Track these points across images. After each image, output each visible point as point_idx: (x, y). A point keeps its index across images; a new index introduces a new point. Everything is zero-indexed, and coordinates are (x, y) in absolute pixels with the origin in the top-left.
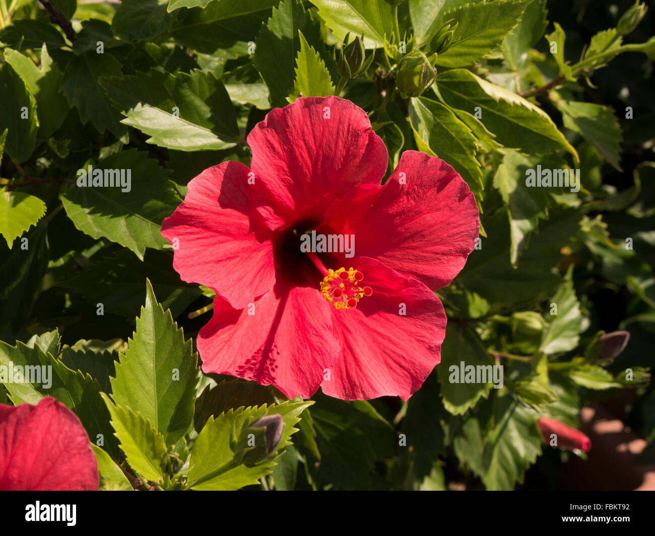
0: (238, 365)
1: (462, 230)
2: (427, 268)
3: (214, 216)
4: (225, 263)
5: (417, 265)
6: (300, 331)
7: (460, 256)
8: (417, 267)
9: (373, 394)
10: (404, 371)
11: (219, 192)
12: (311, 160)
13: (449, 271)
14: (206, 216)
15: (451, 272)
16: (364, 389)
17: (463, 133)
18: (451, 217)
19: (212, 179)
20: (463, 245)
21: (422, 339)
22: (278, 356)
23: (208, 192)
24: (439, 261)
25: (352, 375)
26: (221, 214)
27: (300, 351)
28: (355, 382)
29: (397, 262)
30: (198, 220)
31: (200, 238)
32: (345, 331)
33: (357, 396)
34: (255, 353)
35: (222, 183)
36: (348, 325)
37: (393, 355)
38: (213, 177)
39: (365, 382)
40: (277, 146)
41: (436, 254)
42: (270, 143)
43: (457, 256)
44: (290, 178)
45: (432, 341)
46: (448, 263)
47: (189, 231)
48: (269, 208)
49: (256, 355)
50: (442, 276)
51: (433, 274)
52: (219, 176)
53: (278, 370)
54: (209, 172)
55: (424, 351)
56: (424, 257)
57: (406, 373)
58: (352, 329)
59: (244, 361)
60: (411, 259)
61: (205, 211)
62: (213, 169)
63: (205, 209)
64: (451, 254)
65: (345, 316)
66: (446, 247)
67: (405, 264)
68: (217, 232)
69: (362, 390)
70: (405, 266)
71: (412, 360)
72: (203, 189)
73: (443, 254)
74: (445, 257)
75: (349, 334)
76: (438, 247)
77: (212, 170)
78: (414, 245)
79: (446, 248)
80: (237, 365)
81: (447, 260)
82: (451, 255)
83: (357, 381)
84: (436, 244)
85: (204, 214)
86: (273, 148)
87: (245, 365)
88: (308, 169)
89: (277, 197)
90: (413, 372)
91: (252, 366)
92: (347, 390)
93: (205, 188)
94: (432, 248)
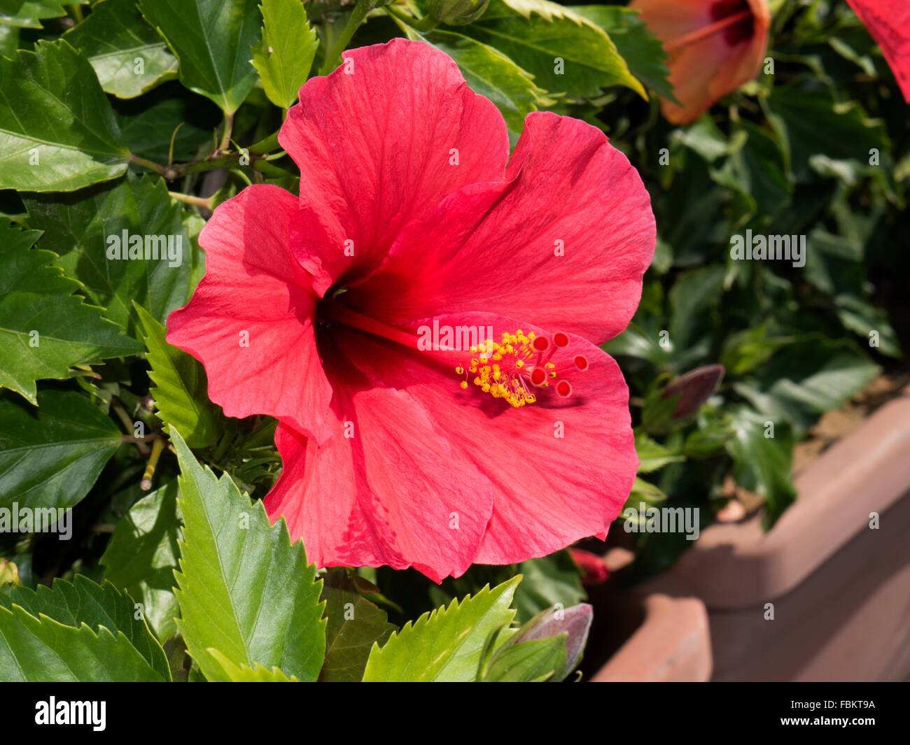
0: (334, 547)
1: (627, 233)
2: (581, 309)
3: (242, 291)
4: (270, 371)
5: (562, 309)
6: (404, 465)
7: (628, 278)
8: (563, 311)
9: (558, 541)
10: (585, 491)
11: (243, 244)
12: (374, 159)
13: (619, 307)
14: (231, 293)
15: (623, 308)
16: (538, 538)
17: (507, 77)
18: (606, 214)
19: (230, 223)
20: (632, 260)
21: (597, 431)
22: (389, 514)
23: (228, 249)
24: (597, 294)
25: (509, 519)
26: (251, 286)
27: (417, 499)
28: (519, 529)
29: (527, 310)
30: (221, 304)
31: (225, 336)
32: (469, 448)
33: (530, 551)
34: (350, 519)
35: (245, 227)
36: (470, 437)
37: (559, 469)
38: (230, 220)
39: (537, 524)
40: (319, 145)
41: (592, 282)
42: (309, 142)
43: (624, 279)
44: (342, 199)
45: (614, 430)
46: (612, 295)
47: (207, 326)
48: (317, 258)
49: (353, 522)
50: (608, 318)
51: (594, 318)
52: (237, 215)
53: (398, 539)
54: (223, 212)
55: (607, 450)
56: (571, 291)
57: (590, 493)
58: (479, 442)
59: (339, 537)
60: (550, 301)
61: (230, 285)
62: (227, 205)
63: (229, 280)
64: (615, 279)
65: (457, 422)
66: (605, 267)
67: (544, 311)
68: (248, 319)
69: (535, 540)
70: (543, 314)
71: (594, 468)
72: (220, 244)
73: (603, 281)
74: (606, 286)
75: (476, 450)
76: (592, 270)
77: (226, 208)
78: (551, 274)
79: (605, 270)
80: (332, 548)
81: (610, 290)
82: (615, 281)
83: (521, 527)
84: (589, 266)
85: (229, 289)
86: (314, 151)
87: (346, 544)
88: (371, 176)
89: (330, 237)
90: (600, 488)
91: (361, 542)
92: (506, 546)
93: (223, 242)
94: (581, 275)
